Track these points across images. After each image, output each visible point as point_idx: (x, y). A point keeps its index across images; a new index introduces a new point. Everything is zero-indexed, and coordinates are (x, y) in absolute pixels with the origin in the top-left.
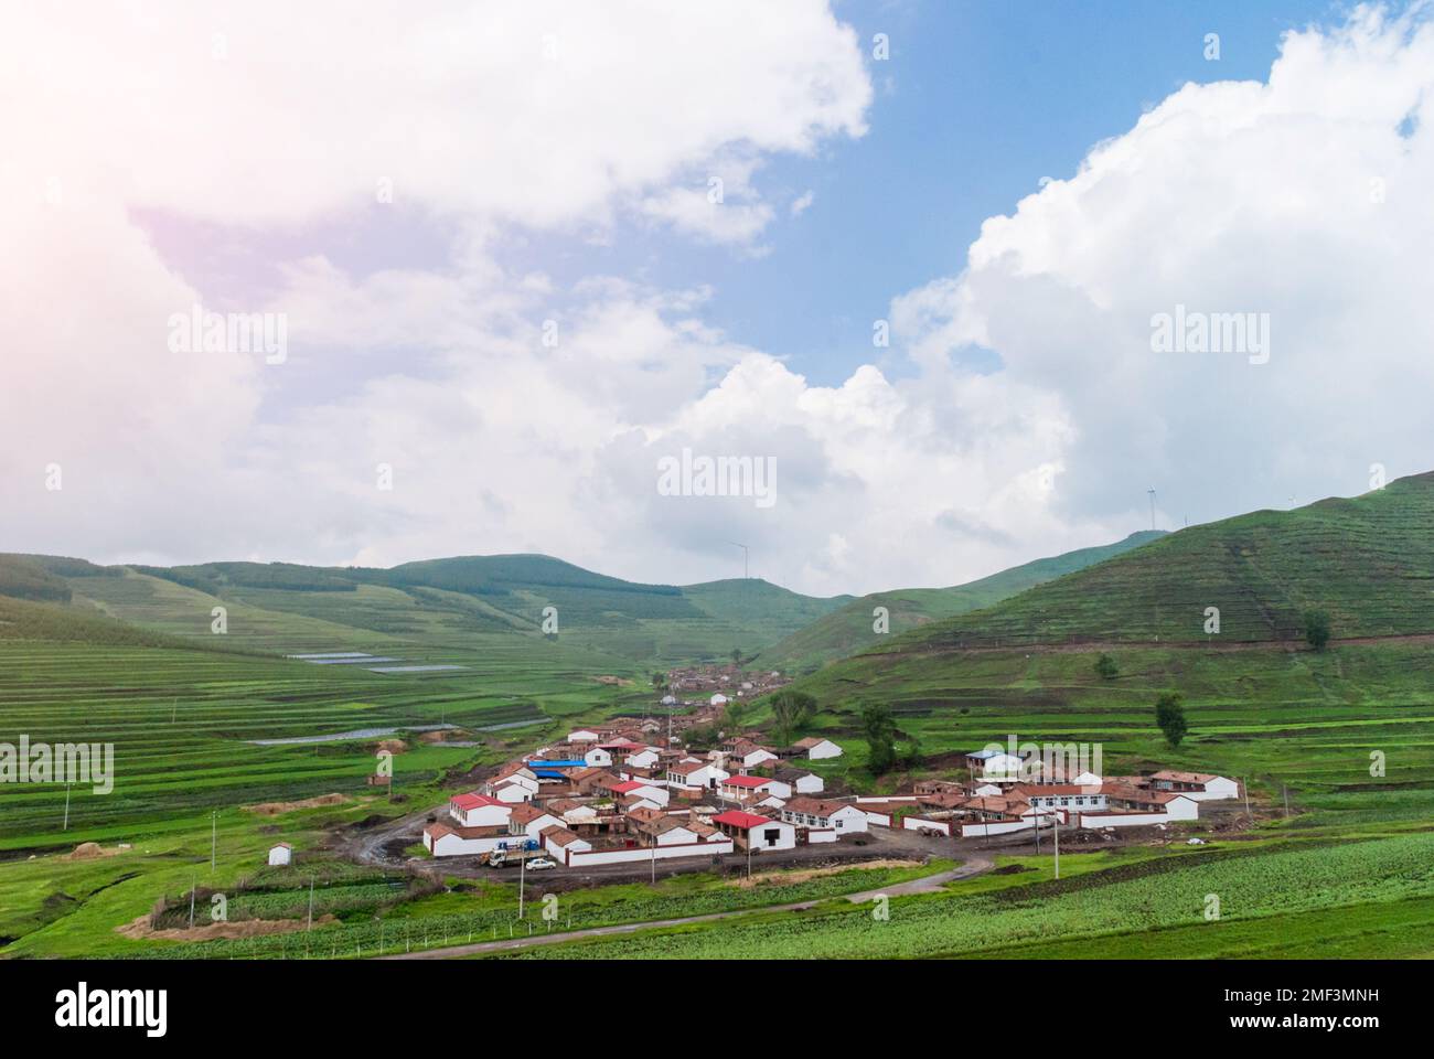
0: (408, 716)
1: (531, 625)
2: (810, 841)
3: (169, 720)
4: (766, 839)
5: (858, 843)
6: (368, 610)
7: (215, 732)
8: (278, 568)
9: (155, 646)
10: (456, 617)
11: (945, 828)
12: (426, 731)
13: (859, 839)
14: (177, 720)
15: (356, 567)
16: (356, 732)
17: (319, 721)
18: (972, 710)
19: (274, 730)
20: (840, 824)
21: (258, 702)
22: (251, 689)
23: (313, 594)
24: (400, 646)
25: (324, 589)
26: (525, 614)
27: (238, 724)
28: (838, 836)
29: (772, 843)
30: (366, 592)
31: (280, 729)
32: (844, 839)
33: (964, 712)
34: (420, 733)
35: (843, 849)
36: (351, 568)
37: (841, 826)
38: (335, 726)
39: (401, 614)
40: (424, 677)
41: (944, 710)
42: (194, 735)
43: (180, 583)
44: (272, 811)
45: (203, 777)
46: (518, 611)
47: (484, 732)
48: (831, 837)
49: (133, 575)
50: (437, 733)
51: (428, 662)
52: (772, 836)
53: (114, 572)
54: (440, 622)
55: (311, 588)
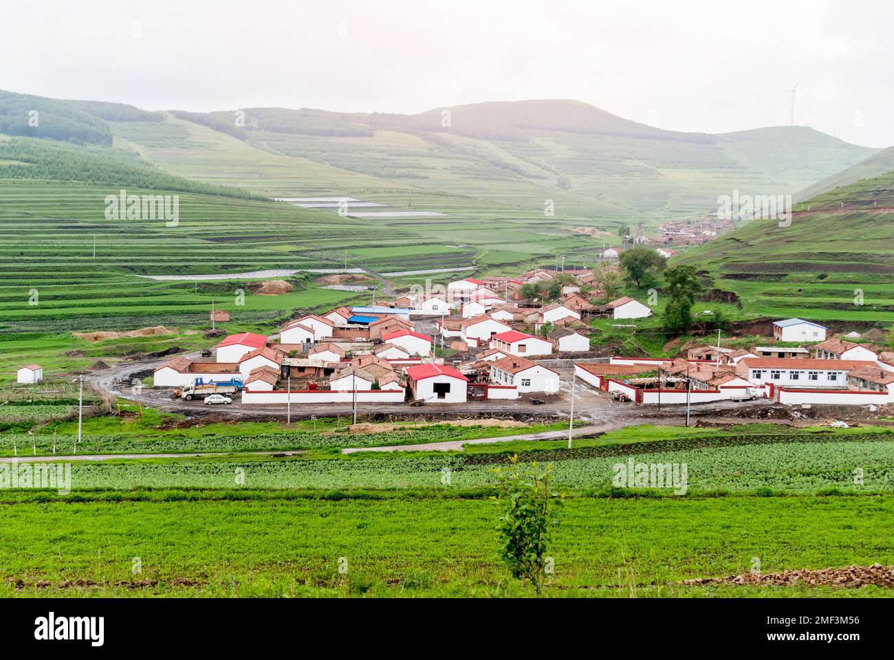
0: (327, 260)
1: (545, 173)
2: (489, 397)
3: (91, 255)
4: (434, 391)
5: (535, 403)
6: (380, 156)
7: (124, 267)
8: (305, 113)
9: (147, 187)
10: (466, 164)
11: (631, 394)
12: (326, 275)
13: (538, 399)
14: (97, 255)
15: (380, 112)
16: (259, 272)
17: (226, 261)
18: (832, 276)
19: (181, 267)
20: (527, 383)
21: (200, 241)
22: (198, 229)
23: (333, 140)
24: (391, 192)
25: (343, 134)
26: (543, 163)
27: (154, 261)
28: (520, 394)
29: (441, 395)
30: (383, 138)
31: (186, 266)
32: (525, 398)
33: (822, 277)
34: (320, 275)
35: (517, 407)
36: (375, 114)
37: (528, 384)
38: (242, 266)
39: (410, 160)
40: (390, 222)
41: (801, 275)
42: (104, 269)
43: (212, 127)
44: (96, 338)
45: (74, 306)
46: (536, 159)
47: (384, 278)
48: (512, 395)
49: (172, 120)
50: (335, 276)
51: (410, 207)
52: (442, 389)
53: (156, 118)
54: (446, 169)
55: (331, 133)
